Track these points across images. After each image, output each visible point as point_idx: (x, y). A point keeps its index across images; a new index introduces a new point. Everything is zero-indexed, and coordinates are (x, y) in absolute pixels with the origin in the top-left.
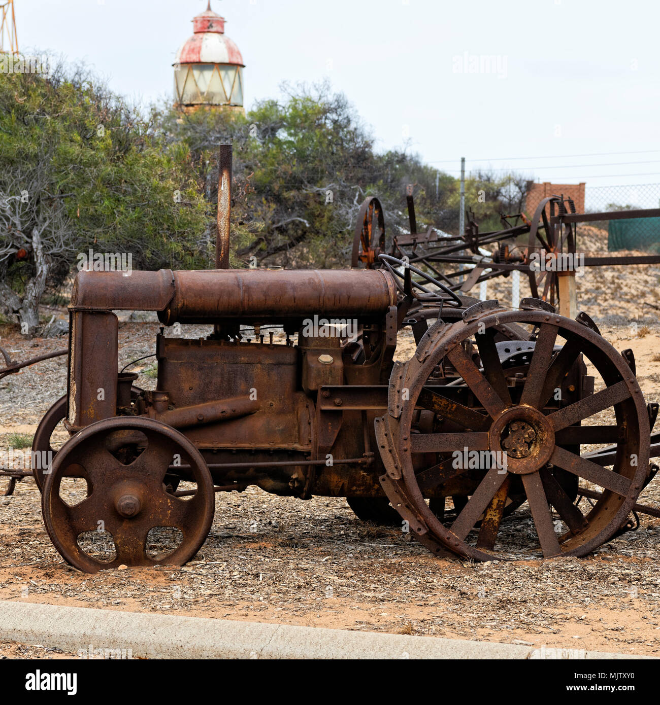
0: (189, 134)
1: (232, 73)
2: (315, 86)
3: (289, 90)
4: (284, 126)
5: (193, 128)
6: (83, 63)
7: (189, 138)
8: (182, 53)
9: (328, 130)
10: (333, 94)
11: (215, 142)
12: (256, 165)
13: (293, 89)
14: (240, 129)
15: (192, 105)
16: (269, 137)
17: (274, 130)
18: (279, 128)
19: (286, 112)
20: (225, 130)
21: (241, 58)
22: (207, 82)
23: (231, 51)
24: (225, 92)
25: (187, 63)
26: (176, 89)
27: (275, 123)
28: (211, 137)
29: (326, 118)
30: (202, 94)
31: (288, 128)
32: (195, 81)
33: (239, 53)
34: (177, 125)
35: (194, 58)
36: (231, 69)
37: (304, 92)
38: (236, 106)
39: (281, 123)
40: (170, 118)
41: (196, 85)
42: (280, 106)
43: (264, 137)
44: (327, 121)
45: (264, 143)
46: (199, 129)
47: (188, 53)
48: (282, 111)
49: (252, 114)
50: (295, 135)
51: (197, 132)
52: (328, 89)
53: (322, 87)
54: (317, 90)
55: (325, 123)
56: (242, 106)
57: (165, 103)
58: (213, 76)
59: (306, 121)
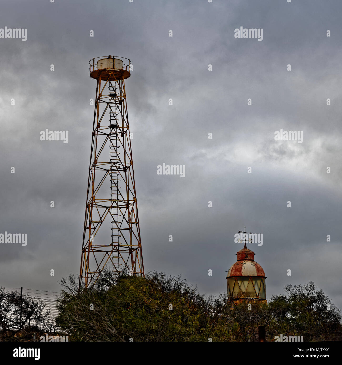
0: (237, 316)
1: (259, 282)
2: (306, 288)
3: (291, 291)
4: (290, 311)
5: (239, 312)
6: (178, 279)
7: (237, 318)
8: (231, 272)
9: (314, 312)
10: (316, 292)
11: (252, 320)
12: (275, 332)
13: (293, 290)
14: (265, 313)
15: (238, 299)
16: (281, 316)
17: (284, 313)
18: (287, 311)
19: (290, 303)
20: (257, 313)
21: (264, 273)
22: (245, 286)
23: (258, 269)
24: (256, 292)
25: (234, 277)
26: (229, 291)
27: (284, 309)
28: (250, 317)
29: (313, 305)
30: (243, 293)
31: (292, 312)
32: (239, 286)
33: (263, 271)
34: (230, 311)
35: (238, 274)
36: (259, 280)
37: (299, 291)
38: (262, 299)
39: (288, 308)
40: (226, 307)
41: (240, 288)
42: (287, 299)
43: (279, 317)
44: (313, 307)
45: (278, 320)
46: (243, 313)
47: (235, 271)
48: (288, 302)
49: (271, 304)
50: (296, 315)
51: (241, 315)
52: (313, 289)
53: (309, 288)
54: (307, 290)
55: (312, 308)
56: (266, 299)
57: (224, 299)
58: (248, 283)
59: (301, 308)
